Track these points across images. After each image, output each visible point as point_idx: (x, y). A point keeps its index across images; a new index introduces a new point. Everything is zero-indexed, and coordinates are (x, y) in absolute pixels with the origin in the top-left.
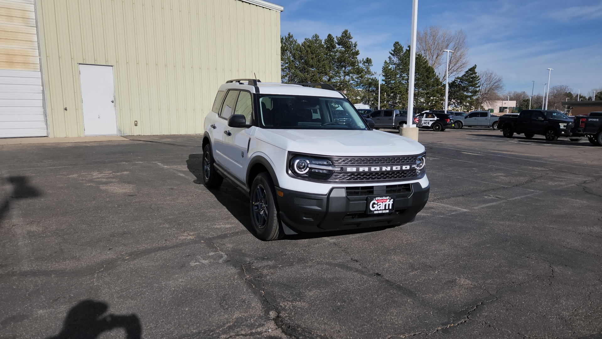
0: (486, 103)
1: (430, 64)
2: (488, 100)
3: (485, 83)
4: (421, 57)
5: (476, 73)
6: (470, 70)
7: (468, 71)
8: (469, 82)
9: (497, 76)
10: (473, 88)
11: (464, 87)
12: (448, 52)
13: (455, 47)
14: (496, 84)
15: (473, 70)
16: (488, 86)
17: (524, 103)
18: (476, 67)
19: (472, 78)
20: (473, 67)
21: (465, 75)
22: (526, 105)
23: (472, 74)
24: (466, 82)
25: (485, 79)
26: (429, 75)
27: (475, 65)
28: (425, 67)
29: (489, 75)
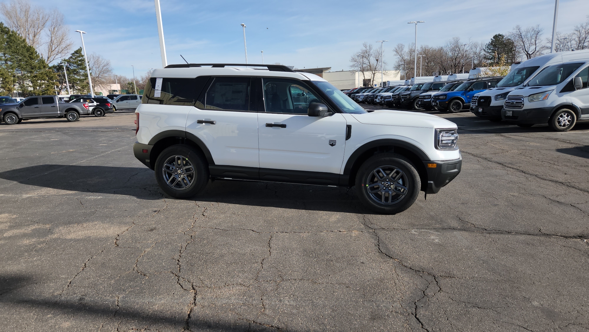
0: (98, 86)
1: (29, 42)
2: (101, 83)
3: (94, 67)
4: (16, 34)
5: (83, 56)
6: (76, 52)
7: (74, 53)
8: (78, 65)
9: (104, 60)
10: (83, 71)
11: (75, 70)
12: (81, 33)
13: (53, 26)
14: (105, 68)
15: (78, 52)
16: (98, 69)
17: (130, 86)
18: (81, 50)
19: (80, 61)
20: (79, 49)
21: (71, 57)
22: (132, 88)
23: (79, 57)
24: (74, 65)
25: (93, 62)
26: (31, 56)
27: (81, 48)
28: (24, 46)
29: (97, 58)
